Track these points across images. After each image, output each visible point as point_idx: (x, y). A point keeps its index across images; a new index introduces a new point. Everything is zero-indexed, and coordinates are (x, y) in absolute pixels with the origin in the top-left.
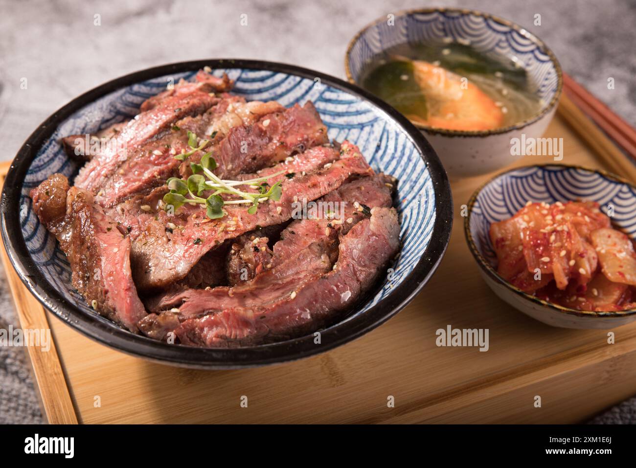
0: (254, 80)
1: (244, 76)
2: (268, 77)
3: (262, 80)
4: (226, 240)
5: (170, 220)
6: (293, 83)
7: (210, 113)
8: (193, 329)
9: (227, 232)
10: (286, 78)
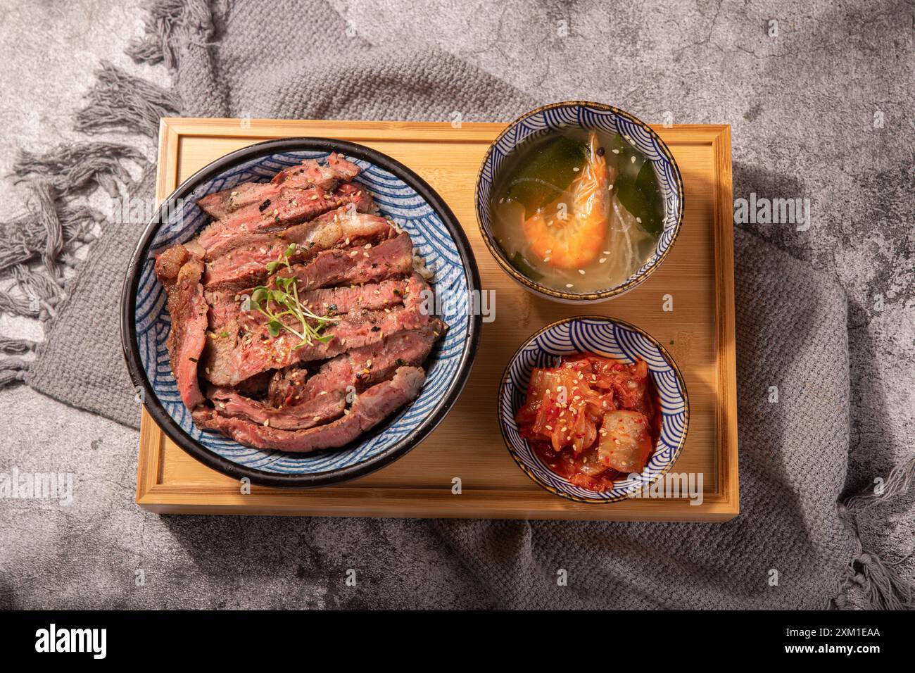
0: (379, 176)
1: (372, 169)
2: (391, 179)
3: (386, 178)
4: (272, 369)
5: (246, 322)
6: (409, 193)
7: (317, 221)
8: (227, 428)
9: (275, 362)
10: (406, 187)
